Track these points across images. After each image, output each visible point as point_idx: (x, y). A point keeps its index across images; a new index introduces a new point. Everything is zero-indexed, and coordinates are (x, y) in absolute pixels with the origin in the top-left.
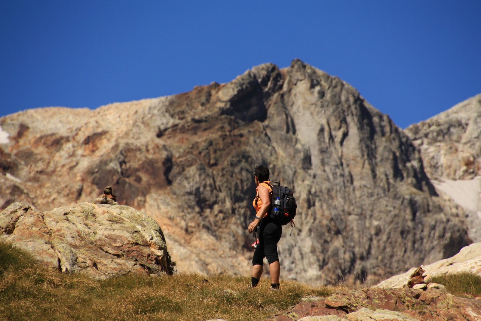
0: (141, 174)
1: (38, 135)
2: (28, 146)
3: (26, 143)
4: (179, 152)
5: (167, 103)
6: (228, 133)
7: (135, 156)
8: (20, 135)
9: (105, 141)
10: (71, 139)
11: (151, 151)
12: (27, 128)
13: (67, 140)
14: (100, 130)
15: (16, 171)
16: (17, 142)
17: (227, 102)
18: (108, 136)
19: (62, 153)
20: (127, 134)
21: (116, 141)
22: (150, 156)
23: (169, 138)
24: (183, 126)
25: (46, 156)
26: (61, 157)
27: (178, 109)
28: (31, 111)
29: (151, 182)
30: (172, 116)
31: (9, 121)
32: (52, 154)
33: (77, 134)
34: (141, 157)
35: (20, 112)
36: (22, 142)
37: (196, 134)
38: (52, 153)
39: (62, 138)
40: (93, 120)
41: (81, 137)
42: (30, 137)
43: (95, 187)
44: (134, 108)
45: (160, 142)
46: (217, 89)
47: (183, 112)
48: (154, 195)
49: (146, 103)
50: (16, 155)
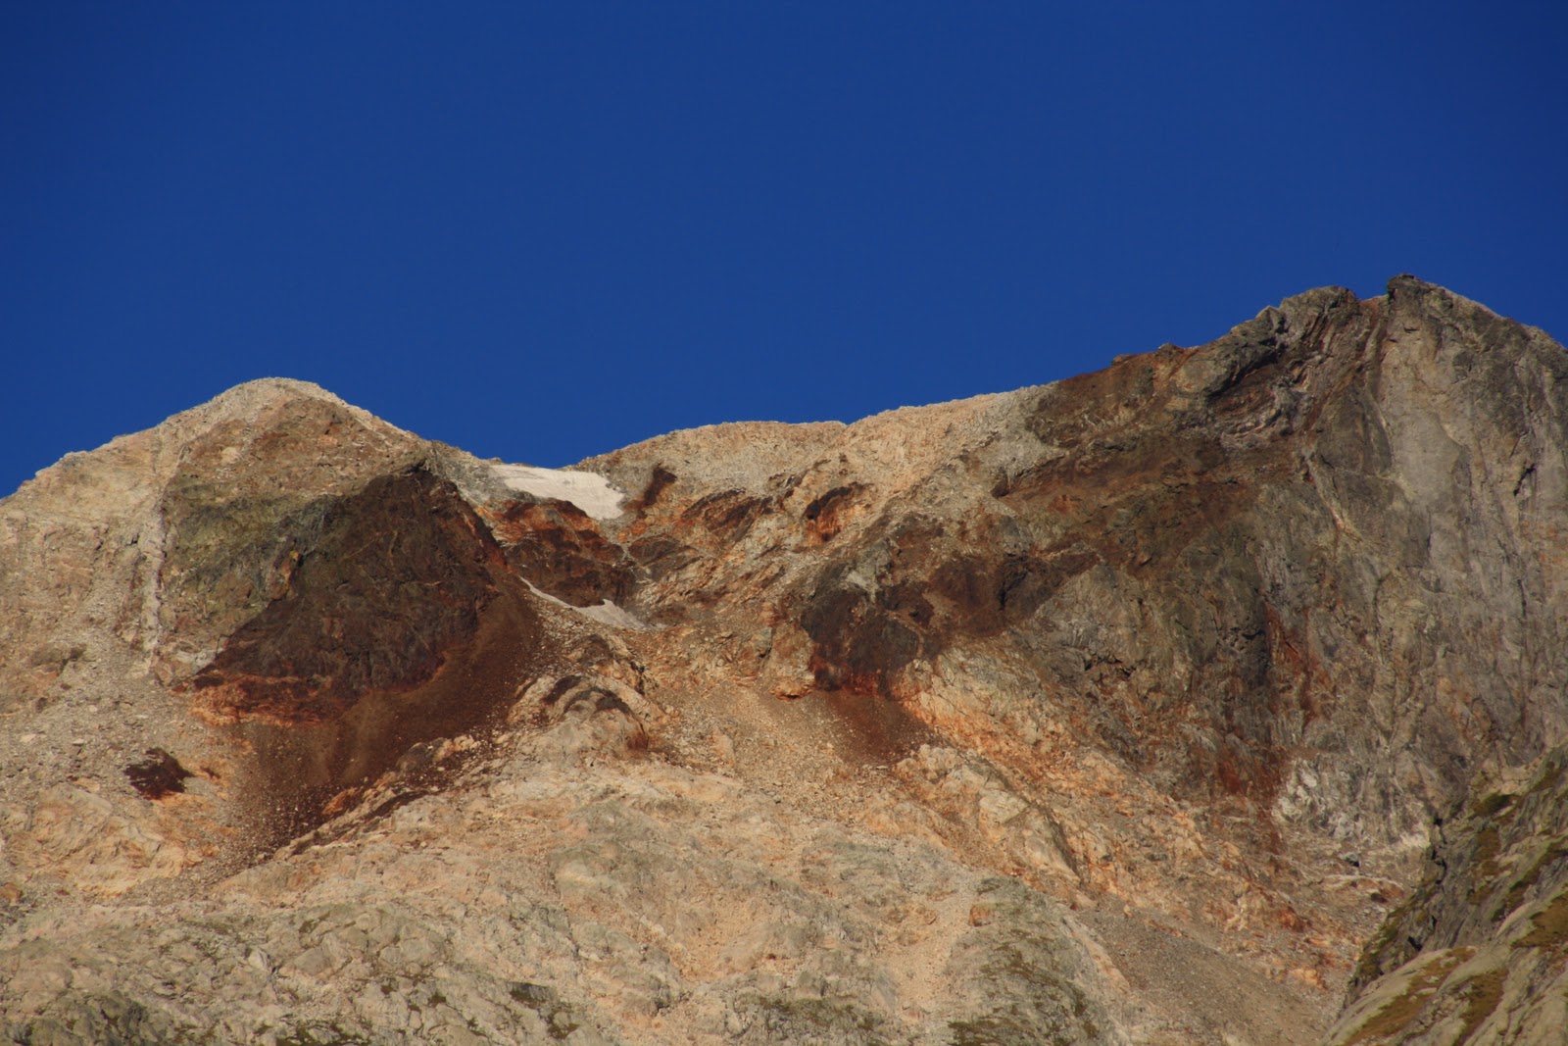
0: (932, 598)
1: (696, 498)
2: (667, 526)
3: (661, 518)
4: (1051, 535)
5: (1035, 404)
6: (1193, 481)
7: (926, 550)
8: (651, 496)
9: (858, 510)
10: (775, 508)
11: (973, 535)
12: (672, 478)
13: (764, 507)
14: (847, 481)
15: (631, 594)
16: (643, 516)
17: (1196, 395)
18: (867, 497)
19: (748, 543)
20: (915, 490)
21: (886, 509)
22: (967, 550)
23: (1028, 497)
24: (1071, 464)
25: (707, 552)
26: (745, 552)
27: (1063, 421)
28: (687, 434)
29: (959, 620)
30: (1044, 439)
31: (627, 462)
32: (721, 547)
33: (790, 493)
34: (942, 551)
35: (660, 438)
36: (653, 512)
37: (1103, 483)
38: (723, 542)
39: (752, 502)
40: (833, 456)
41: (799, 501)
42: (674, 501)
43: (804, 636)
44: (944, 420)
45: (1002, 509)
46: (1173, 364)
47: (1074, 428)
48: (958, 656)
49: (981, 402)
50: (633, 549)
